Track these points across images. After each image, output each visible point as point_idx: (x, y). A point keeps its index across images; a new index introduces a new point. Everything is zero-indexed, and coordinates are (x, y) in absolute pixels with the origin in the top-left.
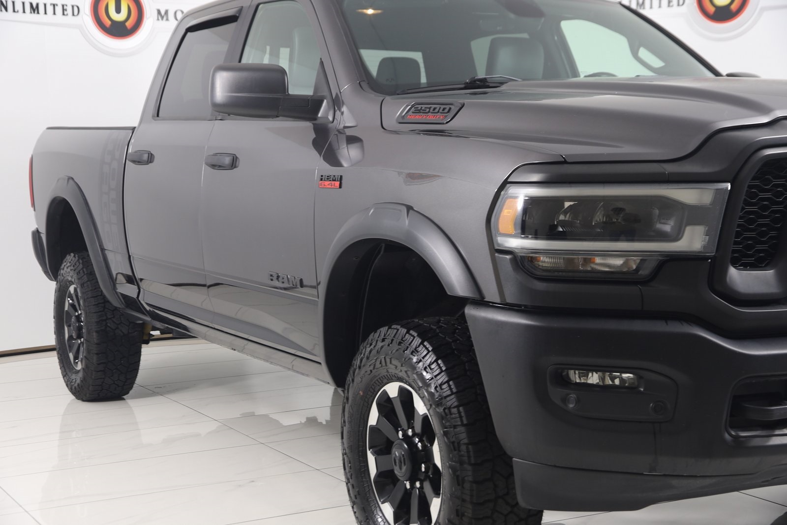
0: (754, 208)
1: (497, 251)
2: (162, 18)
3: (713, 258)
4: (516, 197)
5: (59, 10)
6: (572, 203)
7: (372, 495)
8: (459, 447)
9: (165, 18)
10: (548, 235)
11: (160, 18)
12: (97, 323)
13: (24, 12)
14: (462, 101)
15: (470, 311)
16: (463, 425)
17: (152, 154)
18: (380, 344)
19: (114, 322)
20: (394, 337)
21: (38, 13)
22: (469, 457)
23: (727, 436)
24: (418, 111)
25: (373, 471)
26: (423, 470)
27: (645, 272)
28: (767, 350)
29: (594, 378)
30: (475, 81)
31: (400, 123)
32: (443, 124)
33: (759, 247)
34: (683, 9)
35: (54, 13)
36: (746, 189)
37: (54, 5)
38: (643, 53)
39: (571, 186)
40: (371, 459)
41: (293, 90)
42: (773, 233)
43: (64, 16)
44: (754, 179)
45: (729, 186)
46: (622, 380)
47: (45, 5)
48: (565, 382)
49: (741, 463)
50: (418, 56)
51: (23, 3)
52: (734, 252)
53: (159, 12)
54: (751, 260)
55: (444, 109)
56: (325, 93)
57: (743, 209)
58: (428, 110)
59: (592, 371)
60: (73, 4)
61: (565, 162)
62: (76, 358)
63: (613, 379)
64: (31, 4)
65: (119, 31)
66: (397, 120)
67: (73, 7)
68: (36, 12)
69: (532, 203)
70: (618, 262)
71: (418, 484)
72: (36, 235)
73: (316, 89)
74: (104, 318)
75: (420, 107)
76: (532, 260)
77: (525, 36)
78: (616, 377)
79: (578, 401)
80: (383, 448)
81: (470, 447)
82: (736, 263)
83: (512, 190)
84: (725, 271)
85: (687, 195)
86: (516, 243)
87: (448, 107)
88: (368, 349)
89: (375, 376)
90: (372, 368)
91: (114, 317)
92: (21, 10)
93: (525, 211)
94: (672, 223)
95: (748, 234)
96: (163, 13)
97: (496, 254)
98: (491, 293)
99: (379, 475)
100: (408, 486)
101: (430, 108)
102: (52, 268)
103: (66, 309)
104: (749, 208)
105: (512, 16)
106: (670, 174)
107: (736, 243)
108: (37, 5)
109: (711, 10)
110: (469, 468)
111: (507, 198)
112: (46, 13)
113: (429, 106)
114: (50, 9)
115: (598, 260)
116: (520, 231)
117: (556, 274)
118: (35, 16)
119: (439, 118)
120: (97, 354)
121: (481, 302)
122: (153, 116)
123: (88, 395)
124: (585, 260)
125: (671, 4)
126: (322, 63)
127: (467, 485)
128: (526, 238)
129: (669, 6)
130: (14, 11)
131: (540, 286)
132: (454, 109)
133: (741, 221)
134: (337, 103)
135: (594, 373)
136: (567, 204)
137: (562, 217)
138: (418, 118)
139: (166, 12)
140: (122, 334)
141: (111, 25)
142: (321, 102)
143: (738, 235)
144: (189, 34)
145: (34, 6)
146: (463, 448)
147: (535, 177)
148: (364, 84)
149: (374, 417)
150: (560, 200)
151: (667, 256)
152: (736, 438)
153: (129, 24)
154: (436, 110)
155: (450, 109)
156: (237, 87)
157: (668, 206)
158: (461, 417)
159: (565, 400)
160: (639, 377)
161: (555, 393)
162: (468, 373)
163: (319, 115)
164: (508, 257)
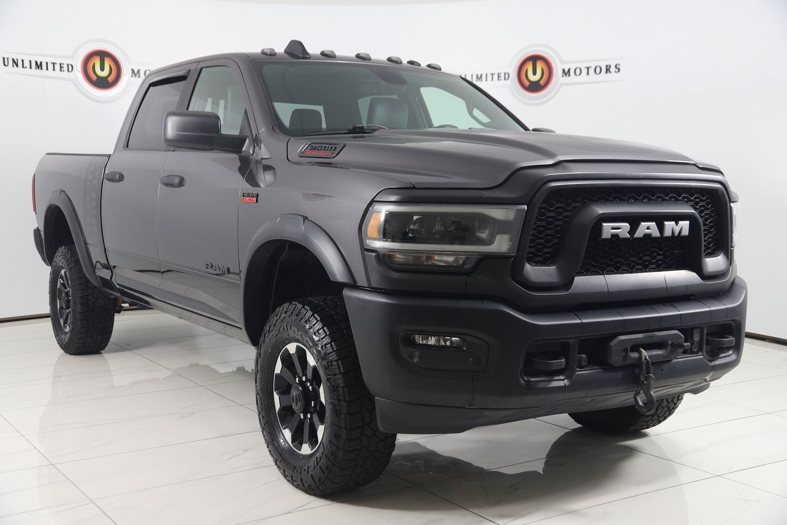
0: (543, 223)
1: (366, 250)
2: (135, 76)
3: (515, 257)
4: (380, 212)
5: (57, 67)
6: (418, 217)
7: (277, 424)
8: (337, 389)
9: (137, 76)
10: (401, 239)
11: (133, 75)
12: (81, 297)
13: (31, 68)
14: (344, 142)
15: (346, 292)
16: (340, 373)
17: (122, 175)
18: (283, 315)
19: (93, 296)
20: (293, 310)
21: (42, 69)
22: (344, 396)
23: (522, 381)
24: (314, 149)
25: (277, 406)
26: (313, 405)
27: (468, 266)
28: (550, 321)
29: (432, 341)
30: (356, 128)
31: (300, 157)
32: (331, 158)
33: (546, 250)
34: (508, 82)
35: (54, 70)
36: (537, 209)
37: (54, 64)
38: (476, 112)
39: (418, 205)
40: (276, 398)
41: (224, 131)
42: (555, 241)
43: (61, 72)
44: (542, 203)
45: (526, 207)
46: (452, 342)
47: (47, 63)
48: (412, 343)
49: (531, 400)
50: (320, 109)
51: (30, 61)
52: (529, 253)
53: (133, 71)
54: (540, 259)
55: (331, 148)
56: (248, 134)
57: (535, 223)
58: (320, 148)
59: (431, 336)
60: (68, 63)
61: (414, 188)
62: (65, 323)
63: (445, 341)
64: (36, 62)
65: (103, 84)
66: (298, 154)
67: (68, 65)
68: (40, 68)
69: (390, 216)
70: (451, 259)
71: (309, 416)
72: (37, 232)
73: (241, 132)
74: (87, 294)
75: (314, 145)
76: (390, 256)
77: (395, 97)
78: (447, 340)
79: (420, 357)
80: (285, 390)
81: (345, 389)
82: (530, 261)
83: (377, 207)
84: (523, 266)
85: (498, 213)
86: (379, 244)
87: (334, 146)
88: (275, 319)
89: (280, 339)
90: (277, 332)
91: (94, 293)
92: (28, 66)
93: (386, 221)
94: (487, 232)
95: (539, 241)
96: (136, 72)
97: (365, 252)
98: (362, 280)
99: (281, 409)
100: (302, 417)
101: (322, 147)
102: (48, 256)
103: (58, 287)
104: (539, 223)
105: (384, 83)
106: (487, 198)
107: (530, 247)
108: (41, 63)
109: (527, 83)
110: (344, 404)
111: (374, 212)
112: (47, 69)
113: (322, 145)
114: (50, 66)
115: (436, 258)
116: (382, 236)
117: (407, 267)
118: (39, 71)
119: (327, 154)
120: (80, 320)
121: (354, 286)
122: (124, 147)
123: (74, 350)
124: (428, 257)
125: (500, 79)
126: (246, 112)
127: (343, 416)
128: (387, 241)
129: (498, 79)
130: (23, 67)
131: (396, 275)
132: (339, 148)
133: (534, 232)
134: (256, 141)
135: (432, 337)
136: (415, 218)
137: (412, 227)
138: (313, 153)
139: (139, 71)
140: (99, 306)
141: (97, 80)
142: (246, 140)
143: (532, 241)
144: (151, 88)
145: (39, 64)
146: (341, 390)
147: (393, 198)
148: (276, 129)
149: (278, 367)
150: (410, 215)
151: (483, 255)
152: (528, 382)
153: (110, 79)
154: (326, 149)
155: (336, 147)
156: (183, 128)
157: (485, 220)
158: (339, 368)
159: (411, 356)
160: (463, 340)
161: (405, 351)
162: (345, 337)
163: (243, 150)
164: (373, 254)
